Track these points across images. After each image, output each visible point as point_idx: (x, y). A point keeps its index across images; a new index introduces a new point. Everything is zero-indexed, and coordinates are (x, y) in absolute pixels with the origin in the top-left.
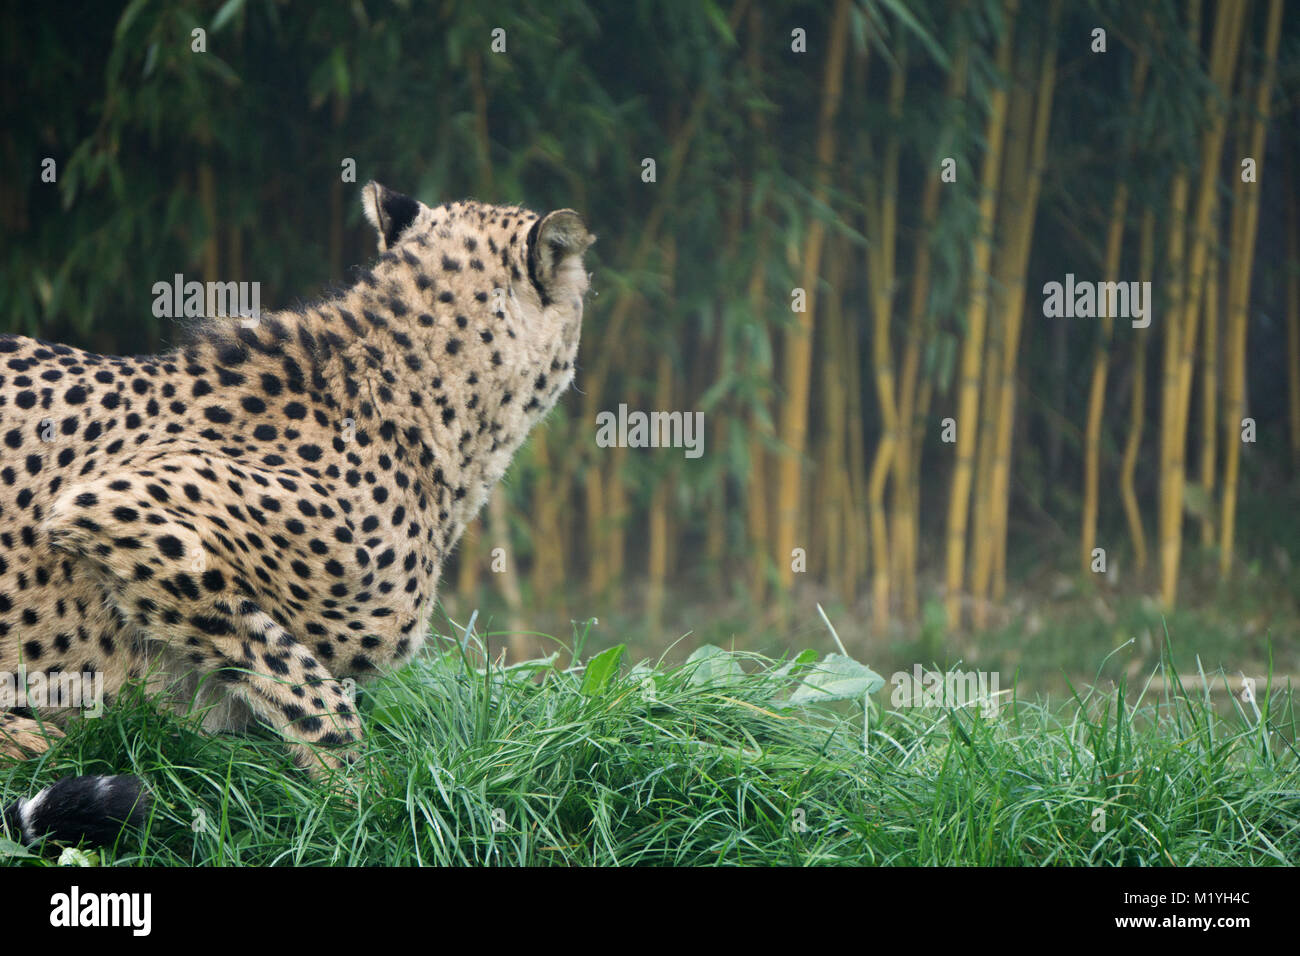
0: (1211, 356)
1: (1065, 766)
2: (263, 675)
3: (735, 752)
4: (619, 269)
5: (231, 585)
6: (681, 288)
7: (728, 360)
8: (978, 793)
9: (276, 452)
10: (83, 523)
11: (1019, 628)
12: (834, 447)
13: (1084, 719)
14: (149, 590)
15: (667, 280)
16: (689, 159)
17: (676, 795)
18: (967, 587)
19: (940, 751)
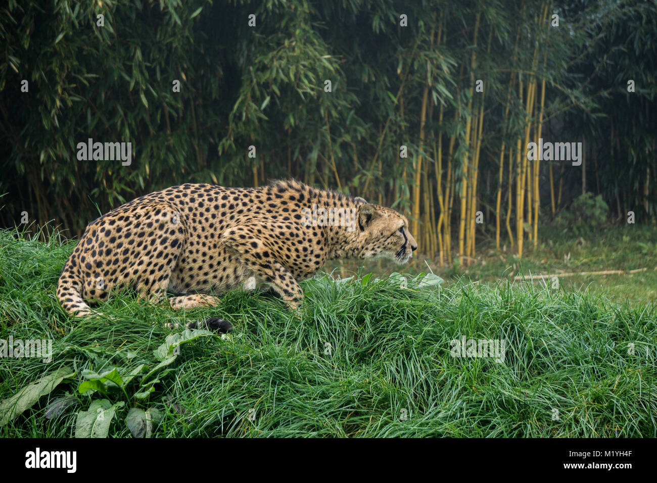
0: (529, 188)
1: (494, 302)
2: (278, 281)
3: (403, 301)
4: (368, 170)
5: (271, 256)
6: (384, 175)
7: (398, 195)
8: (470, 310)
9: (288, 216)
10: (232, 239)
11: (480, 264)
12: (427, 217)
13: (499, 289)
14: (248, 256)
15: (380, 173)
16: (385, 139)
17: (388, 313)
18: (465, 254)
19: (460, 299)
